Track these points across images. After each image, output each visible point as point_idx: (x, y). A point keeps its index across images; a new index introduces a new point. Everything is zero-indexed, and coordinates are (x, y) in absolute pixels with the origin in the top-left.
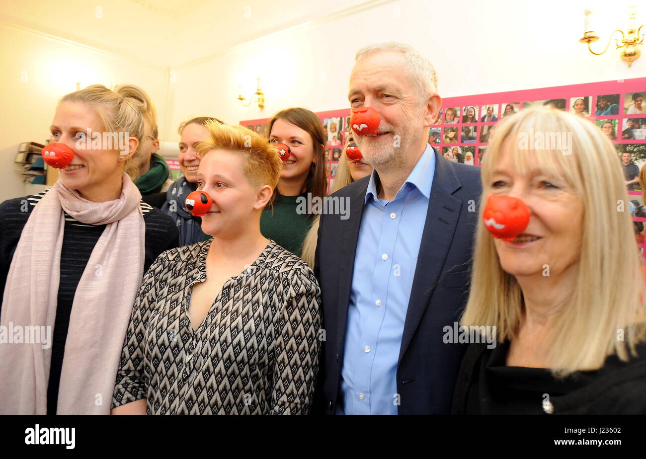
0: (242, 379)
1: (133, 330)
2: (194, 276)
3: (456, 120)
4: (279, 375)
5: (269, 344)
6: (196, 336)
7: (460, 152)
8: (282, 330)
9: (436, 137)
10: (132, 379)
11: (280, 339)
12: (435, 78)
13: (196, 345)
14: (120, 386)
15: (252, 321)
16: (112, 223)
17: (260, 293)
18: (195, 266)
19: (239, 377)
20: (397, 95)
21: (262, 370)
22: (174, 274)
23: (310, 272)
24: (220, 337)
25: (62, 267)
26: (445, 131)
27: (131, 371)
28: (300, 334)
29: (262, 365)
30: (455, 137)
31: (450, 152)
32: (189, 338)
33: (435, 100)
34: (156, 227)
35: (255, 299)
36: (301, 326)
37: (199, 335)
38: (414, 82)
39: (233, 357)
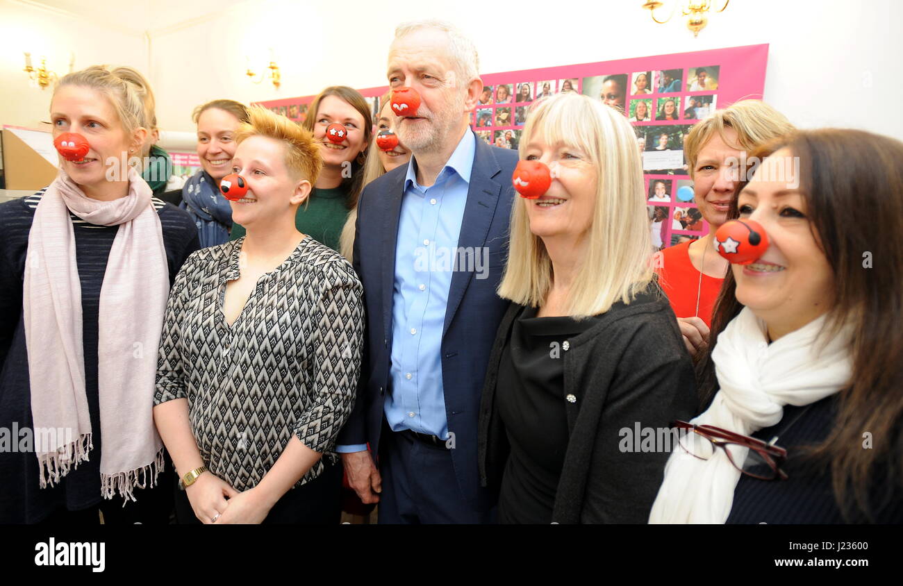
0: (280, 371)
1: (168, 331)
2: (228, 274)
3: (509, 99)
4: (319, 367)
5: (306, 338)
6: (232, 331)
7: (514, 136)
8: (319, 322)
9: (487, 119)
10: (171, 378)
11: (318, 332)
12: (477, 60)
13: (232, 339)
14: (159, 386)
15: (287, 314)
16: (125, 223)
17: (295, 286)
18: (228, 264)
19: (277, 369)
20: (439, 77)
21: (301, 364)
22: (207, 273)
23: (347, 265)
24: (255, 329)
25: (80, 273)
26: (497, 112)
27: (168, 371)
28: (338, 327)
29: (301, 358)
30: (508, 119)
31: (503, 137)
32: (225, 333)
33: (476, 84)
34: (173, 224)
35: (290, 292)
36: (339, 318)
37: (235, 330)
38: (454, 64)
39: (269, 349)
